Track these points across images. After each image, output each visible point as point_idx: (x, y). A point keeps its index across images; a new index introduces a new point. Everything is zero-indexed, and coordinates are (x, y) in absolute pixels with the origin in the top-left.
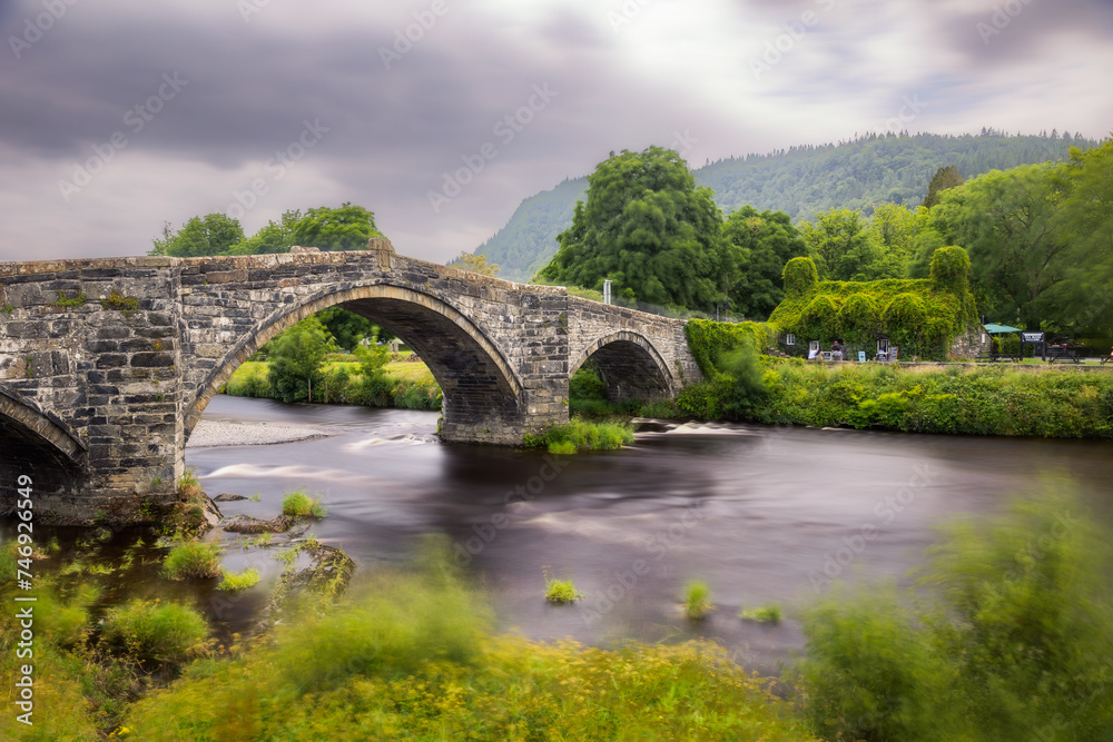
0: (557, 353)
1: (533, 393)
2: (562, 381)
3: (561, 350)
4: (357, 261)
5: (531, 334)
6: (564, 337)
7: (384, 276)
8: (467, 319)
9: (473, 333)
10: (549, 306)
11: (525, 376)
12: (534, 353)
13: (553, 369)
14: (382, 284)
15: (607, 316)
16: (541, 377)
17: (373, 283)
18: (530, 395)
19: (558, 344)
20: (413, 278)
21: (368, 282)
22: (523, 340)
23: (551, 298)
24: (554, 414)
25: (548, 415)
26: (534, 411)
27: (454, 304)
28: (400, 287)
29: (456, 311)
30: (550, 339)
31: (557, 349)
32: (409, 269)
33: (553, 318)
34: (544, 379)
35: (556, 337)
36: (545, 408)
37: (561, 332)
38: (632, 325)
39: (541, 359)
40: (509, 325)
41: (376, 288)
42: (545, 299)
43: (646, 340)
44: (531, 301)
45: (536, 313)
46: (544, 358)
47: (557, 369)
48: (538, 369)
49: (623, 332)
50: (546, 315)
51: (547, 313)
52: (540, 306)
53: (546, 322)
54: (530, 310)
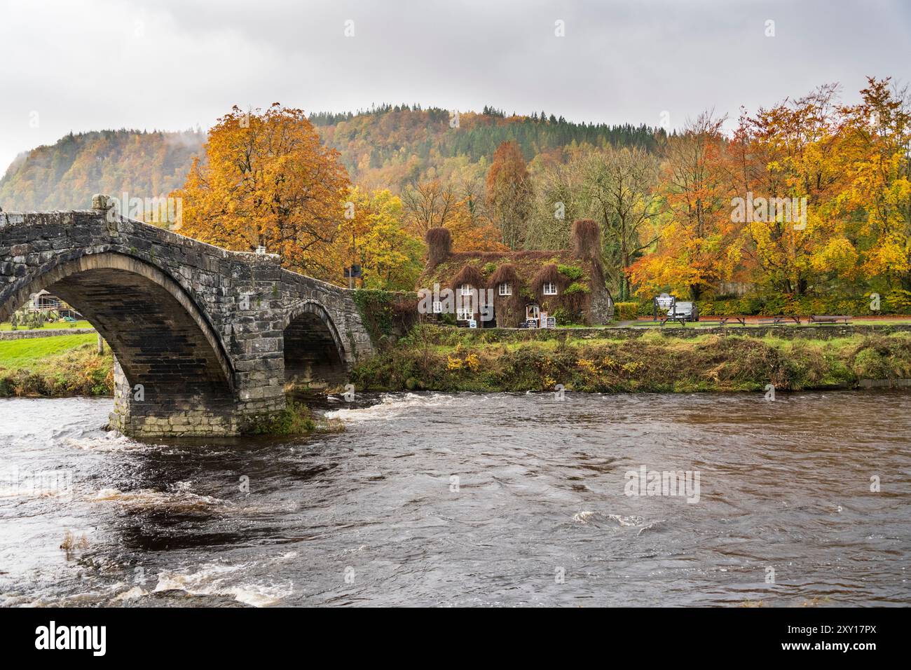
0: (271, 330)
1: (246, 376)
2: (277, 361)
3: (275, 326)
5: (242, 308)
6: (278, 311)
7: (112, 242)
8: (185, 292)
9: (191, 309)
10: (261, 276)
11: (237, 356)
12: (246, 331)
13: (267, 347)
14: (110, 251)
16: (254, 358)
17: (102, 250)
18: (243, 378)
19: (272, 319)
20: (137, 244)
21: (97, 249)
22: (233, 316)
23: (263, 267)
24: (269, 398)
25: (263, 400)
26: (247, 397)
27: (175, 275)
28: (126, 255)
29: (177, 283)
30: (263, 314)
31: (271, 325)
32: (135, 234)
33: (266, 290)
34: (257, 360)
35: (269, 311)
36: (259, 392)
37: (274, 305)
38: (316, 296)
39: (253, 337)
40: (222, 299)
41: (103, 256)
42: (257, 268)
43: (325, 312)
44: (242, 271)
45: (247, 284)
46: (258, 336)
47: (271, 347)
48: (250, 348)
49: (308, 303)
50: (258, 287)
51: (260, 285)
52: (251, 277)
53: (259, 294)
54: (240, 281)
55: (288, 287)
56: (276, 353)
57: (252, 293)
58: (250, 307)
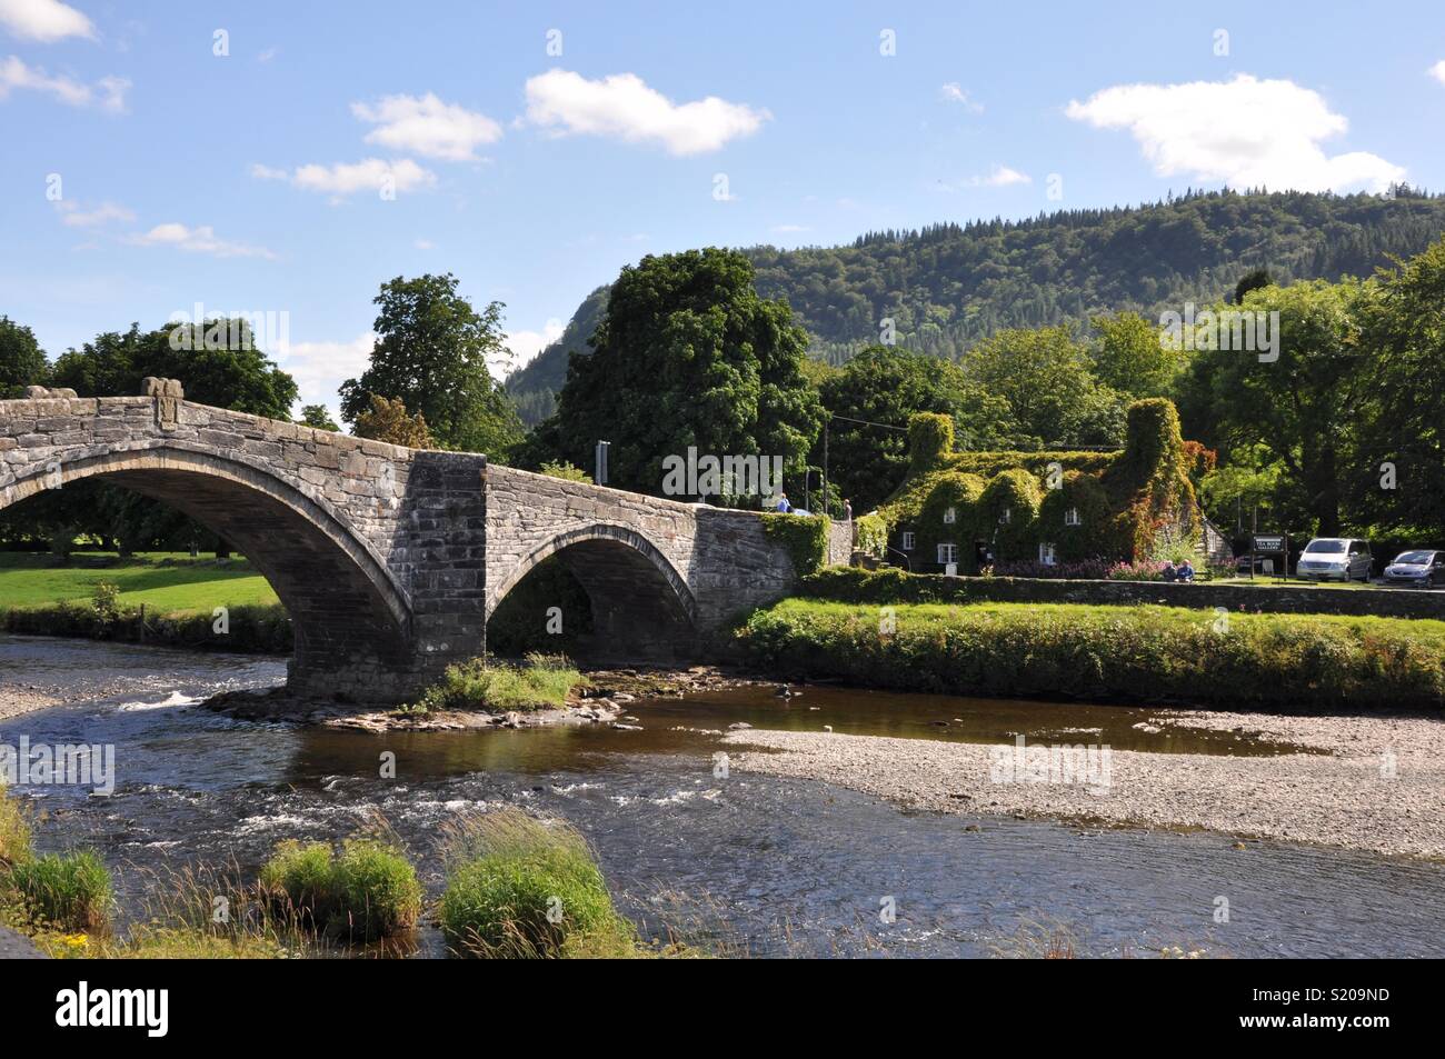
0: (468, 558)
1: (428, 620)
2: (475, 601)
3: (474, 553)
4: (118, 413)
6: (478, 532)
7: (166, 436)
9: (323, 527)
10: (457, 484)
11: (415, 593)
12: (431, 557)
13: (461, 582)
14: (162, 448)
16: (442, 595)
17: (147, 446)
18: (424, 623)
19: (471, 543)
20: (216, 439)
21: (137, 445)
22: (414, 537)
23: (461, 472)
24: (461, 653)
25: (451, 655)
27: (290, 479)
29: (293, 491)
30: (456, 536)
31: (468, 552)
32: (211, 426)
33: (463, 503)
34: (445, 598)
35: (466, 531)
36: (448, 644)
37: (475, 524)
38: (618, 515)
39: (442, 567)
40: (386, 512)
41: (151, 454)
42: (452, 472)
43: (640, 539)
44: (428, 476)
45: (437, 494)
46: (447, 566)
47: (466, 583)
48: (436, 582)
50: (451, 498)
51: (453, 495)
52: (442, 483)
53: (451, 509)
54: (426, 490)
56: (474, 590)
57: (441, 507)
58: (438, 526)
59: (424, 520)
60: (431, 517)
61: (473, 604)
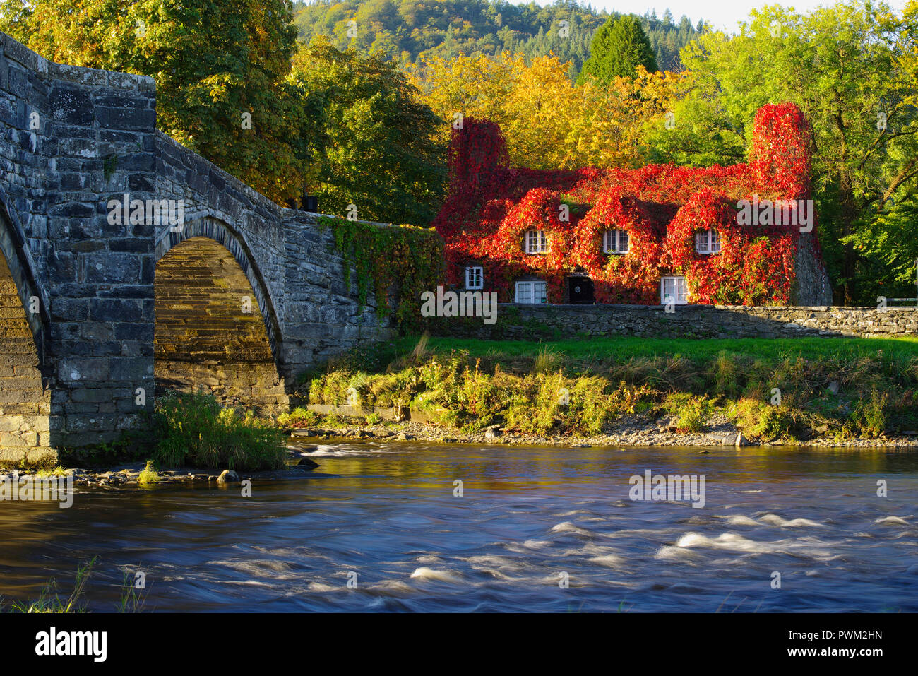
1: (73, 329)
2: (140, 303)
5: (70, 183)
10: (112, 119)
11: (55, 287)
12: (77, 233)
13: (120, 272)
15: (189, 174)
16: (91, 293)
22: (53, 199)
23: (119, 101)
25: (105, 384)
26: (72, 375)
33: (122, 150)
34: (98, 297)
36: (100, 369)
38: (227, 206)
39: (92, 248)
40: (29, 157)
42: (107, 101)
43: (244, 246)
44: (74, 105)
45: (84, 133)
46: (101, 246)
47: (128, 274)
48: (84, 271)
49: (211, 218)
50: (106, 142)
51: (110, 137)
52: (93, 119)
53: (107, 157)
54: (69, 127)
55: (170, 172)
56: (138, 285)
57: (93, 155)
58: (87, 184)
59: (66, 173)
60: (78, 170)
61: (136, 309)
